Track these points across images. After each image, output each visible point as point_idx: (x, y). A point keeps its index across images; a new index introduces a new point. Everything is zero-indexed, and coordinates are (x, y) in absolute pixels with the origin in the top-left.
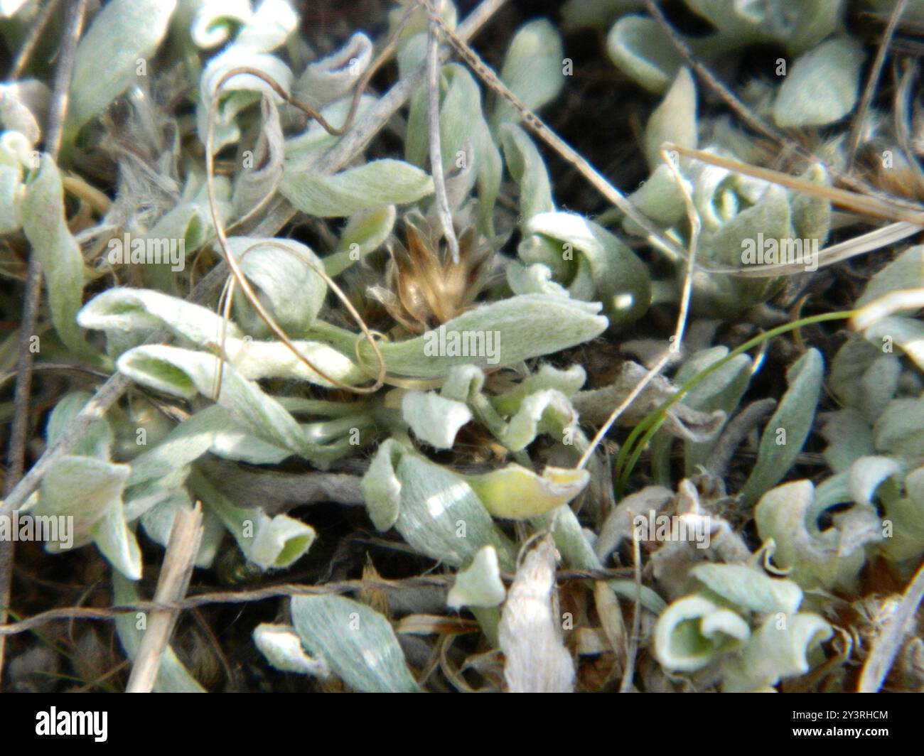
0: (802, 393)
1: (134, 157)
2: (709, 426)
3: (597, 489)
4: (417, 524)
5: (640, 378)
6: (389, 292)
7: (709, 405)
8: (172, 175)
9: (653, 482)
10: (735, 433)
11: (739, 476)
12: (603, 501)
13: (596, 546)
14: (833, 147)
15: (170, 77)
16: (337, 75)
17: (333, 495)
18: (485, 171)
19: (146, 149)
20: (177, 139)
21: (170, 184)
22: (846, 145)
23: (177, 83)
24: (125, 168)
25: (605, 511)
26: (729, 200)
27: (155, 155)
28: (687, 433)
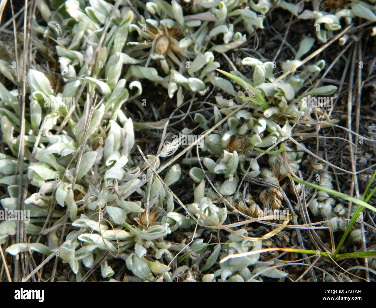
0: (216, 253)
1: (92, 184)
2: (197, 257)
3: (174, 265)
4: (135, 271)
5: (184, 247)
6: (138, 218)
7: (198, 252)
8: (99, 189)
9: (185, 264)
10: (203, 257)
11: (202, 265)
12: (175, 267)
13: (171, 276)
14: (231, 198)
15: (101, 168)
16: (133, 175)
17: (122, 258)
18: (161, 195)
19: (95, 183)
20: (101, 181)
21: (98, 191)
22: (233, 198)
23: (103, 170)
24: (90, 186)
25: (175, 269)
26: (207, 212)
27: (96, 184)
28: (192, 257)
